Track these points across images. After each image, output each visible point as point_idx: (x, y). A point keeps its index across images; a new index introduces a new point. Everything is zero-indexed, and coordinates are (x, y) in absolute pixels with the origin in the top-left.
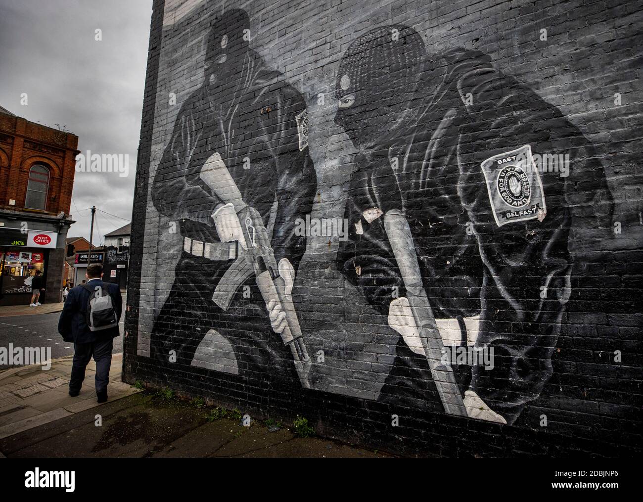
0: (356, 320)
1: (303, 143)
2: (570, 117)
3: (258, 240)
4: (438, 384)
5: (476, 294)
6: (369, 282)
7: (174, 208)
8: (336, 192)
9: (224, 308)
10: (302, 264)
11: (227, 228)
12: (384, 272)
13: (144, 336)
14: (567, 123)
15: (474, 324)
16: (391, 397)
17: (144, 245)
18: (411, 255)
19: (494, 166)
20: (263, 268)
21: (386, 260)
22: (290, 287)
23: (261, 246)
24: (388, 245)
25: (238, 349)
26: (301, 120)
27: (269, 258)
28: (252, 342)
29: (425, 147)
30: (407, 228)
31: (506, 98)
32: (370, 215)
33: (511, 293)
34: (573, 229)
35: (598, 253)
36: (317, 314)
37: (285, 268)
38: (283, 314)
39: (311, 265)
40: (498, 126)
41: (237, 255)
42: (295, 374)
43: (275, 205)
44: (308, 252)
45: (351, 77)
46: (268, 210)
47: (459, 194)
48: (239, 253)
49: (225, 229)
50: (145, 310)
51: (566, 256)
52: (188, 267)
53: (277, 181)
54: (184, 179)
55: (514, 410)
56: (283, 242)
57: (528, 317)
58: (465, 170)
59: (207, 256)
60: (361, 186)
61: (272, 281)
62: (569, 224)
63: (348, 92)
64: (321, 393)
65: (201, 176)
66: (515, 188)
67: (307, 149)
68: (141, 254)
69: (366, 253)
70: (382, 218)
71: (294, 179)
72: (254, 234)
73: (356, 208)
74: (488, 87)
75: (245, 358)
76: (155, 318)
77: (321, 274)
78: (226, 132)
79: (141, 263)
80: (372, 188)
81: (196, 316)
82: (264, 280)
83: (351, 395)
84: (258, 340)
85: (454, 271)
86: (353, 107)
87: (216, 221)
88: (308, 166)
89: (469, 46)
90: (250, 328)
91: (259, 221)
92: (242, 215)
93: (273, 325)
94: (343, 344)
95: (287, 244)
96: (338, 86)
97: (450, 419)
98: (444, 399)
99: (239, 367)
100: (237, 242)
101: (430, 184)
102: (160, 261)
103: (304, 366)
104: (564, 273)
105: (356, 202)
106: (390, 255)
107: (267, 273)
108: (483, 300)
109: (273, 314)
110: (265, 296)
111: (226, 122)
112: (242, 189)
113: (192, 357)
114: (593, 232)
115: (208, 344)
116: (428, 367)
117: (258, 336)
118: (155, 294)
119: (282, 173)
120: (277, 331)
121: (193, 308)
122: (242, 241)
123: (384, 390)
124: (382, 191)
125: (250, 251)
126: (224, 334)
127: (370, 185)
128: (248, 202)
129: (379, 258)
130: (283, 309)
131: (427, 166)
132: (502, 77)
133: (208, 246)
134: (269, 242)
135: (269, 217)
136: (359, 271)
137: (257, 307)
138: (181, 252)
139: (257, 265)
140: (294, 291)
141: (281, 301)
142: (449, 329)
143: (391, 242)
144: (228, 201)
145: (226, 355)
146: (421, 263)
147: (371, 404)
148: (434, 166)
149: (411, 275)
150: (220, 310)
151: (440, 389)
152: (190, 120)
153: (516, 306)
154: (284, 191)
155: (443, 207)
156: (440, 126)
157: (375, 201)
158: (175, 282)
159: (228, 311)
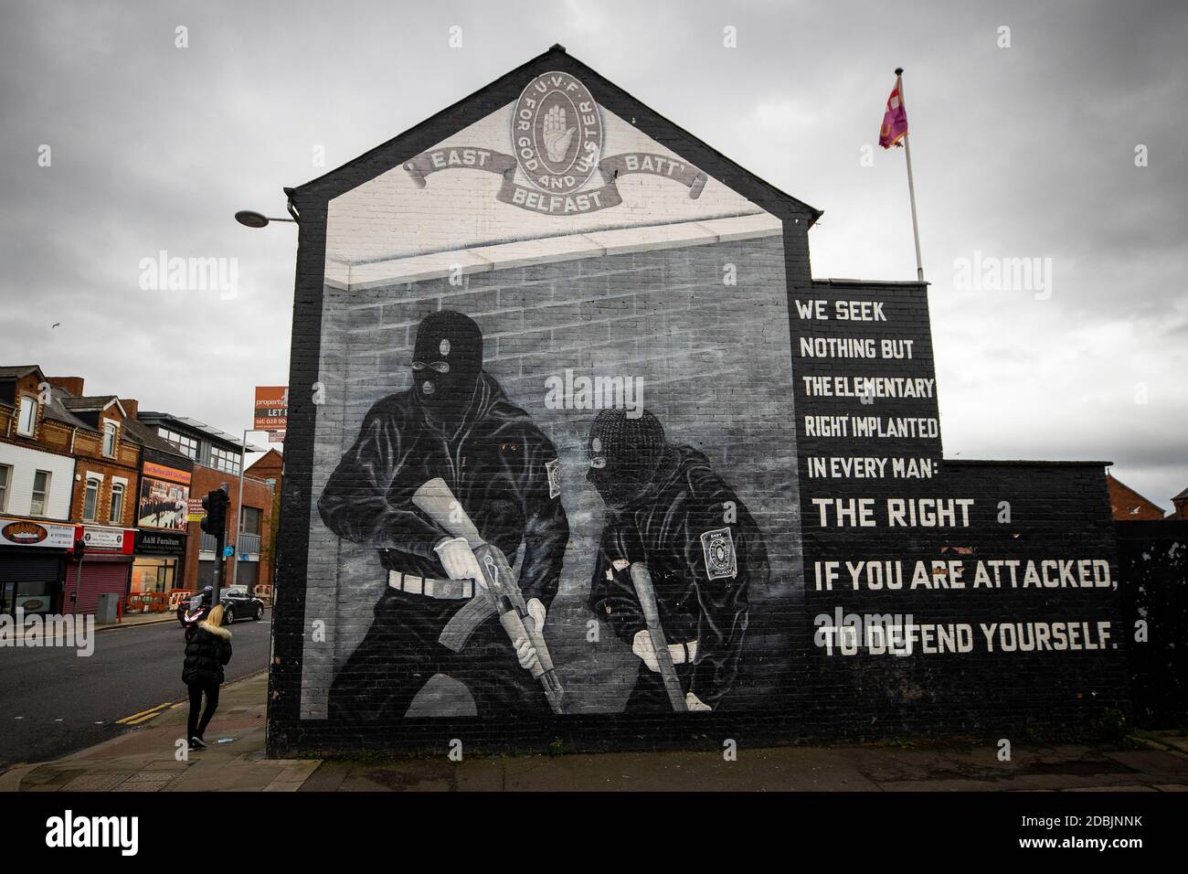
0: (606, 650)
1: (554, 491)
2: (752, 513)
3: (502, 579)
4: (669, 691)
5: (695, 626)
6: (619, 618)
7: (366, 533)
8: (588, 542)
9: (457, 649)
10: (554, 603)
11: (459, 564)
12: (630, 611)
13: (314, 695)
14: (750, 516)
15: (693, 646)
16: (634, 707)
17: (309, 576)
18: (651, 598)
19: (709, 539)
20: (509, 606)
21: (632, 601)
22: (540, 625)
23: (505, 585)
24: (634, 589)
25: (475, 691)
26: (552, 469)
27: (515, 593)
28: (493, 681)
29: (663, 516)
30: (648, 577)
31: (717, 492)
32: (620, 565)
33: (716, 624)
34: (750, 585)
35: (761, 599)
36: (569, 648)
37: (536, 608)
38: (533, 650)
39: (564, 605)
40: (712, 510)
41: (473, 596)
42: (546, 703)
43: (523, 546)
44: (560, 593)
45: (603, 441)
46: (514, 550)
47: (686, 555)
48: (477, 592)
49: (456, 565)
50: (315, 661)
51: (746, 601)
52: (397, 605)
53: (524, 525)
54: (383, 498)
55: (716, 700)
56: (533, 582)
57: (725, 640)
58: (690, 539)
59: (429, 593)
60: (611, 538)
61: (519, 620)
62: (748, 582)
63: (600, 454)
64: (573, 716)
65: (415, 500)
66: (721, 555)
67: (558, 499)
68: (302, 585)
69: (614, 595)
70: (629, 567)
71: (544, 524)
72: (497, 573)
73: (607, 557)
75: (484, 699)
76: (335, 669)
77: (573, 613)
78: (453, 456)
79: (303, 599)
80: (620, 542)
81: (412, 661)
82: (511, 620)
83: (600, 712)
84: (503, 677)
85: (682, 610)
86: (604, 469)
87: (441, 556)
88: (559, 515)
89: (696, 447)
90: (492, 667)
91: (503, 561)
92: (480, 552)
93: (521, 661)
94: (594, 671)
95: (537, 584)
96: (590, 446)
97: (678, 715)
98: (673, 702)
99: (478, 707)
100: (473, 580)
101: (666, 545)
102: (343, 597)
103: (556, 695)
104: (745, 611)
105: (607, 553)
106: (635, 597)
107: (514, 612)
108: (699, 630)
109: (520, 652)
110: (512, 634)
111: (453, 448)
112: (478, 524)
113: (408, 707)
114: (760, 587)
115: (432, 690)
116: (662, 680)
117: (503, 674)
118: (336, 639)
119: (530, 515)
120: (525, 667)
121: (409, 653)
122: (481, 579)
123: (629, 703)
124: (629, 546)
125: (492, 590)
126: (456, 677)
127: (619, 540)
128: (487, 539)
129: (626, 600)
130: (533, 646)
131: (664, 531)
132: (716, 476)
133: (430, 584)
134: (515, 582)
135: (515, 557)
136: (609, 610)
137: (501, 646)
138: (384, 589)
139: (501, 605)
140: (545, 629)
141: (531, 639)
142: (677, 653)
143: (636, 586)
144: (460, 535)
145: (461, 698)
146: (659, 605)
147: (618, 715)
148: (669, 532)
149: (650, 613)
150: (450, 652)
151: (670, 695)
152: (390, 427)
153: (718, 633)
154: (532, 534)
155: (675, 564)
156: (675, 502)
157: (623, 554)
158: (375, 622)
159: (462, 652)
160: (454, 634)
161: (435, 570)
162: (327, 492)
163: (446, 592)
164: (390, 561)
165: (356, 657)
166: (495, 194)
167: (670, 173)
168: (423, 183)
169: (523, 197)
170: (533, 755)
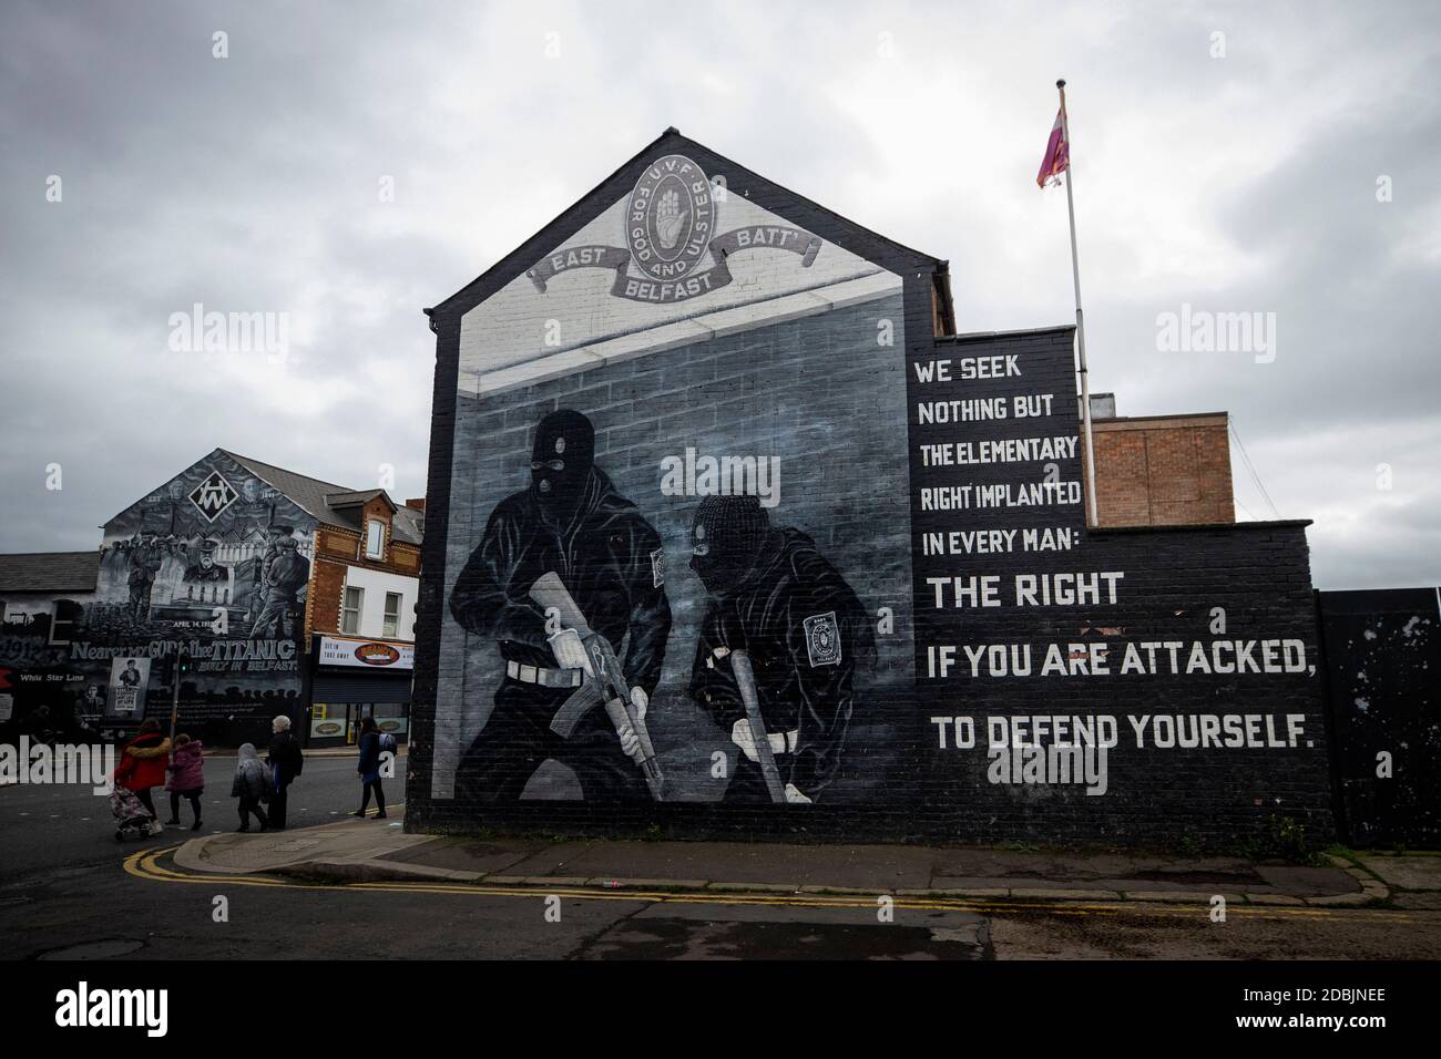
0: (706, 739)
1: (658, 581)
2: (859, 596)
3: (608, 668)
4: (768, 782)
5: (796, 715)
6: (718, 707)
7: (489, 626)
8: (690, 630)
9: (566, 736)
10: (656, 691)
11: (569, 654)
12: (730, 699)
13: (443, 776)
14: (857, 600)
15: (793, 736)
16: (733, 797)
17: (440, 667)
18: (751, 686)
19: (812, 624)
20: (613, 695)
21: (731, 690)
22: (642, 712)
23: (611, 674)
24: (734, 678)
25: (581, 775)
26: (656, 558)
27: (619, 680)
28: (599, 767)
29: (765, 601)
30: (749, 665)
31: (822, 575)
32: (720, 652)
33: (818, 714)
34: (856, 672)
35: (867, 687)
36: (670, 736)
37: (639, 696)
38: (636, 738)
39: (665, 693)
40: (816, 594)
41: (582, 683)
42: (647, 790)
43: (628, 636)
44: (661, 682)
45: (706, 528)
46: (620, 639)
47: (788, 641)
48: (585, 681)
49: (566, 655)
50: (445, 745)
51: (851, 689)
52: (514, 693)
53: (629, 614)
54: (504, 593)
55: (816, 793)
56: (635, 671)
57: (827, 729)
58: (793, 624)
59: (542, 682)
60: (713, 625)
61: (623, 708)
62: (853, 669)
63: (703, 541)
64: (672, 803)
65: (531, 594)
66: (824, 641)
67: (662, 587)
68: (435, 676)
69: (715, 684)
70: (730, 655)
71: (648, 613)
72: (603, 662)
73: (707, 645)
74: (811, 564)
75: (590, 784)
76: (461, 753)
77: (674, 701)
78: (566, 551)
79: (435, 689)
80: (721, 630)
81: (526, 746)
82: (615, 707)
83: (700, 800)
84: (607, 764)
85: (782, 698)
86: (706, 556)
87: (553, 646)
88: (663, 603)
89: (801, 528)
90: (598, 754)
91: (609, 650)
92: (588, 642)
93: (624, 748)
94: (693, 760)
95: (640, 673)
96: (694, 533)
97: (776, 806)
98: (772, 792)
99: (584, 792)
100: (582, 669)
101: (768, 632)
102: (468, 686)
103: (656, 782)
104: (849, 700)
105: (708, 641)
106: (735, 686)
107: (618, 700)
108: (800, 719)
109: (624, 739)
110: (616, 722)
111: (565, 541)
112: (587, 615)
113: (522, 790)
114: (866, 673)
115: (544, 774)
116: (761, 770)
117: (608, 760)
118: (461, 725)
119: (635, 605)
120: (628, 754)
121: (523, 739)
122: (588, 668)
123: (727, 792)
124: (730, 633)
125: (599, 679)
126: (566, 762)
127: (720, 627)
128: (595, 629)
129: (726, 688)
130: (636, 733)
131: (766, 617)
133: (543, 673)
134: (620, 671)
135: (620, 646)
136: (709, 698)
137: (606, 733)
138: (503, 678)
139: (606, 693)
140: (647, 716)
141: (634, 726)
142: (777, 742)
143: (736, 674)
144: (570, 626)
145: (569, 783)
146: (759, 693)
147: (718, 805)
148: (770, 618)
149: (750, 701)
150: (561, 738)
151: (769, 785)
152: (511, 525)
153: (820, 723)
154: (637, 623)
155: (777, 651)
156: (777, 587)
157: (724, 641)
159: (569, 739)
160: (563, 721)
161: (548, 659)
162: (456, 589)
163: (557, 681)
164: (510, 652)
165: (479, 742)
166: (609, 289)
167: (782, 243)
168: (543, 288)
169: (635, 289)
170: (633, 839)
